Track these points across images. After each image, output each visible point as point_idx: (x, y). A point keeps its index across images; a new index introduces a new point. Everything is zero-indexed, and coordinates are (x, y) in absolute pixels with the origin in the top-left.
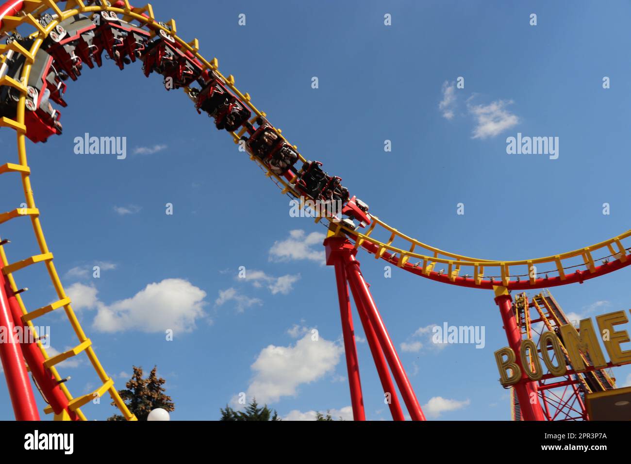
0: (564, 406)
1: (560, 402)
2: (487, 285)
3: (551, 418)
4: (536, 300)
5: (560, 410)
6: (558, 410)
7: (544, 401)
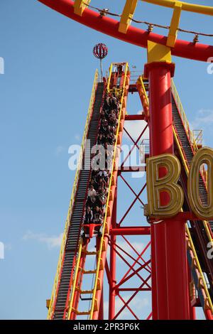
0: (143, 267)
1: (138, 259)
2: (138, 38)
3: (116, 282)
4: (144, 81)
5: (136, 272)
6: (132, 272)
7: (113, 250)
